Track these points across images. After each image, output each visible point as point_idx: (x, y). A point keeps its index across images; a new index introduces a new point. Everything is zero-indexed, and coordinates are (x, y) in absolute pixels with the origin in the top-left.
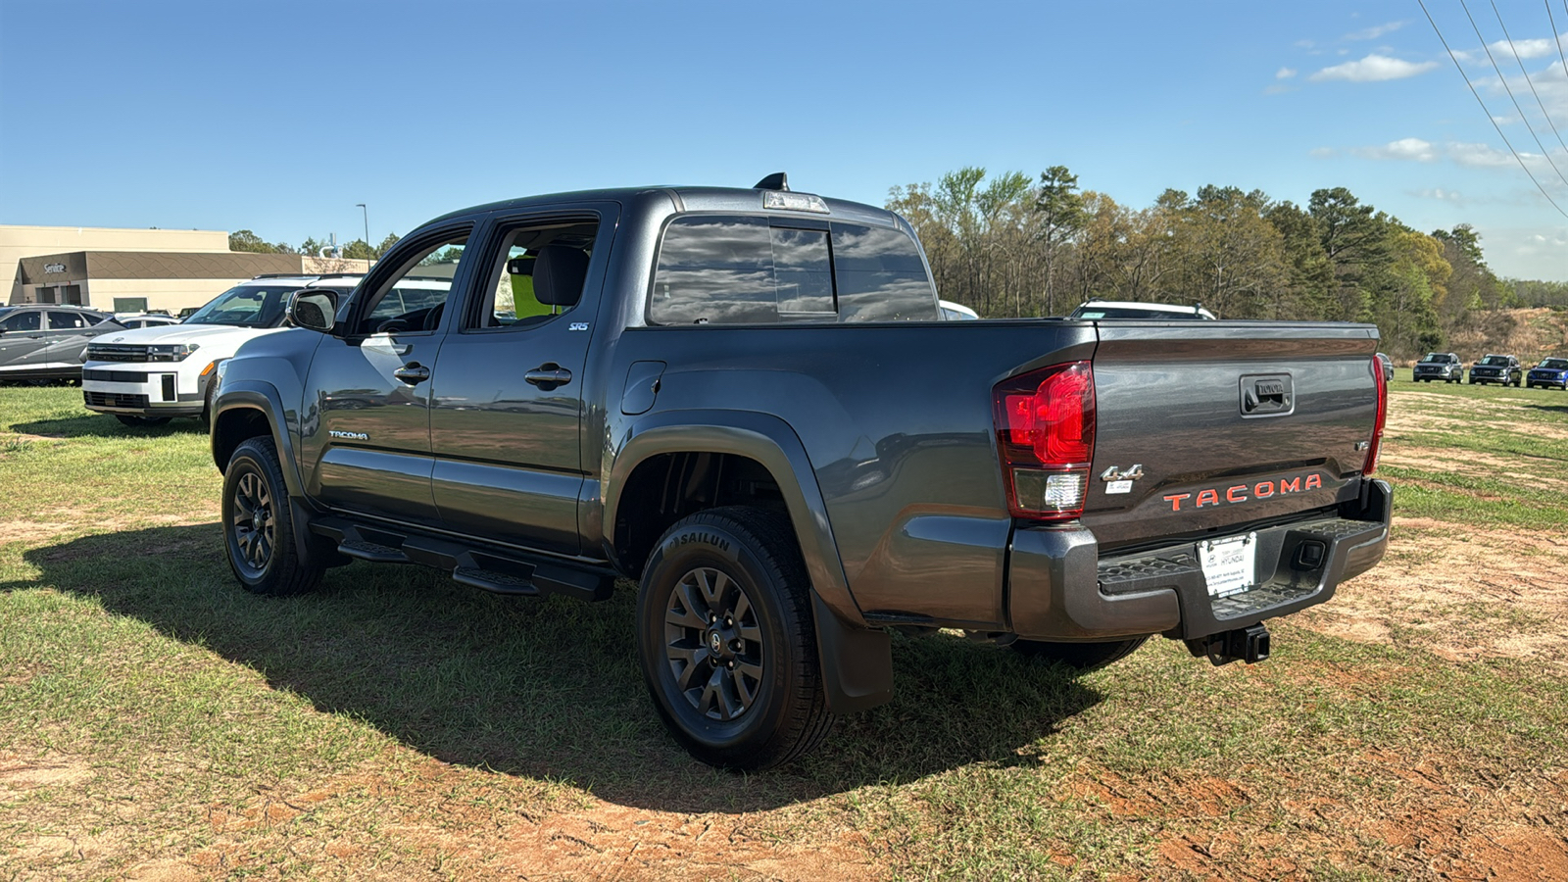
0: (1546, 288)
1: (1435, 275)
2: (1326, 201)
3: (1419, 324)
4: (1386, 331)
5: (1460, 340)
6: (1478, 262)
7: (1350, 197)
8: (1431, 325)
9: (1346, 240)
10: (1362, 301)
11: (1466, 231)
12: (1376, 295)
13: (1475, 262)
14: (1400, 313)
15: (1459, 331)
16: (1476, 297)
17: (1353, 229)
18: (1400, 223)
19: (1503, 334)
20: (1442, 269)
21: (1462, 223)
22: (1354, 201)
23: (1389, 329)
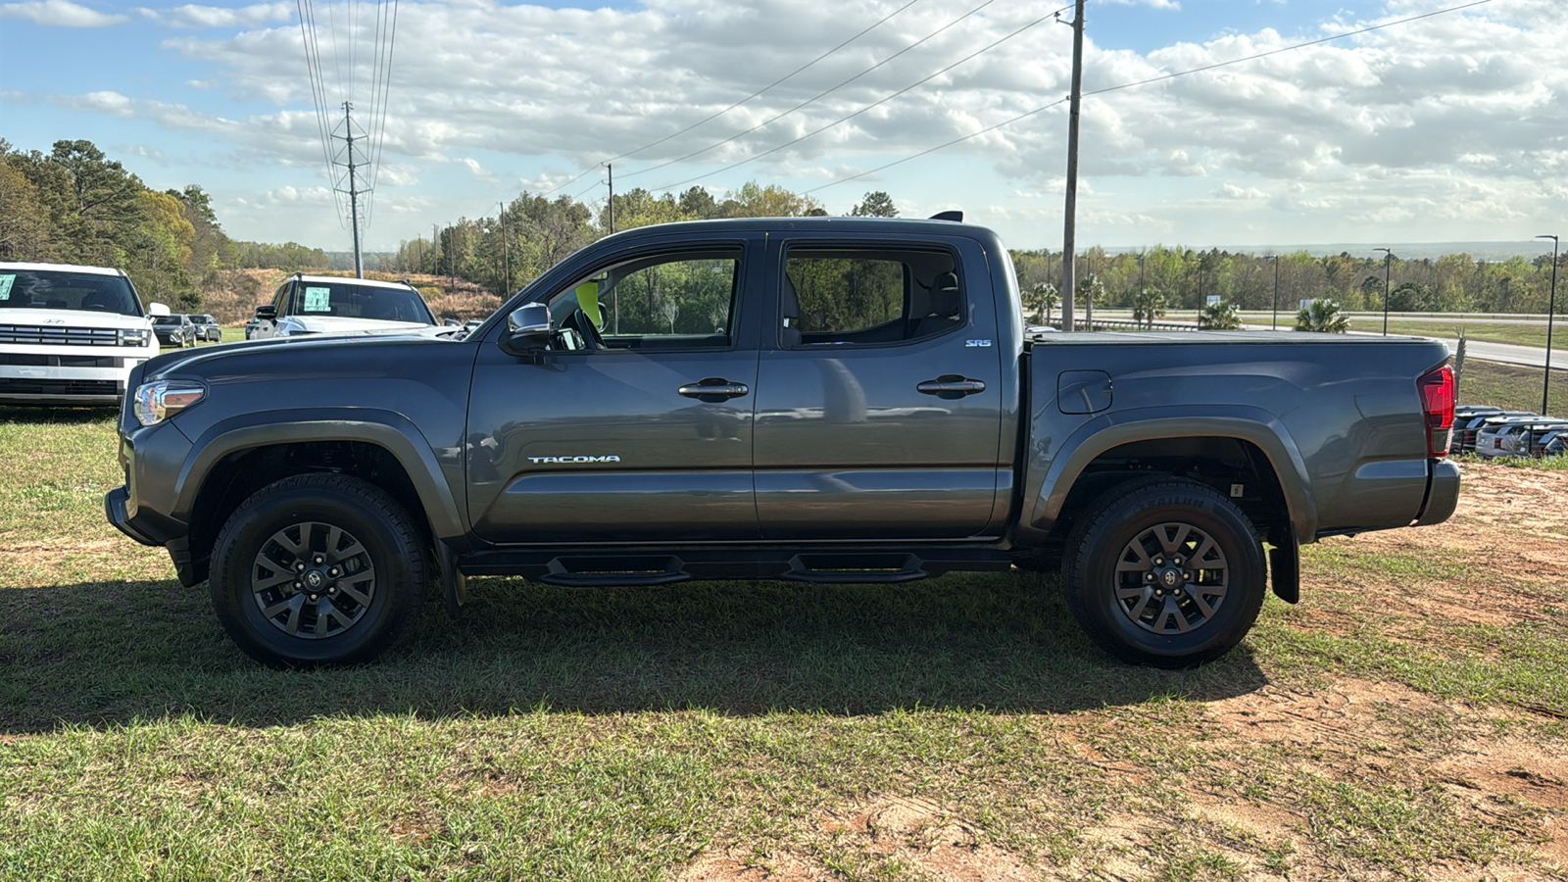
0: (261, 249)
1: (180, 234)
2: (70, 153)
3: (175, 284)
4: (145, 290)
5: (214, 299)
6: (213, 223)
7: (96, 151)
8: (186, 284)
9: (95, 196)
10: (117, 259)
11: (199, 192)
12: (131, 253)
13: (209, 223)
14: (155, 271)
15: (210, 290)
16: (216, 257)
17: (102, 185)
18: (141, 181)
19: (252, 293)
20: (186, 229)
21: (192, 184)
22: (101, 156)
23: (147, 288)
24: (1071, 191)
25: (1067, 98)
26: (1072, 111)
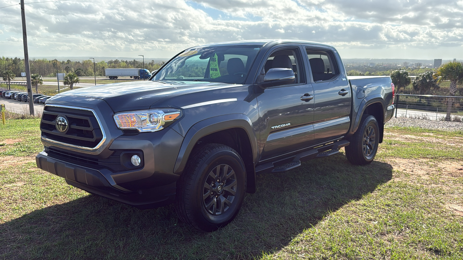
24: (25, 36)
25: (19, 4)
26: (22, 8)
